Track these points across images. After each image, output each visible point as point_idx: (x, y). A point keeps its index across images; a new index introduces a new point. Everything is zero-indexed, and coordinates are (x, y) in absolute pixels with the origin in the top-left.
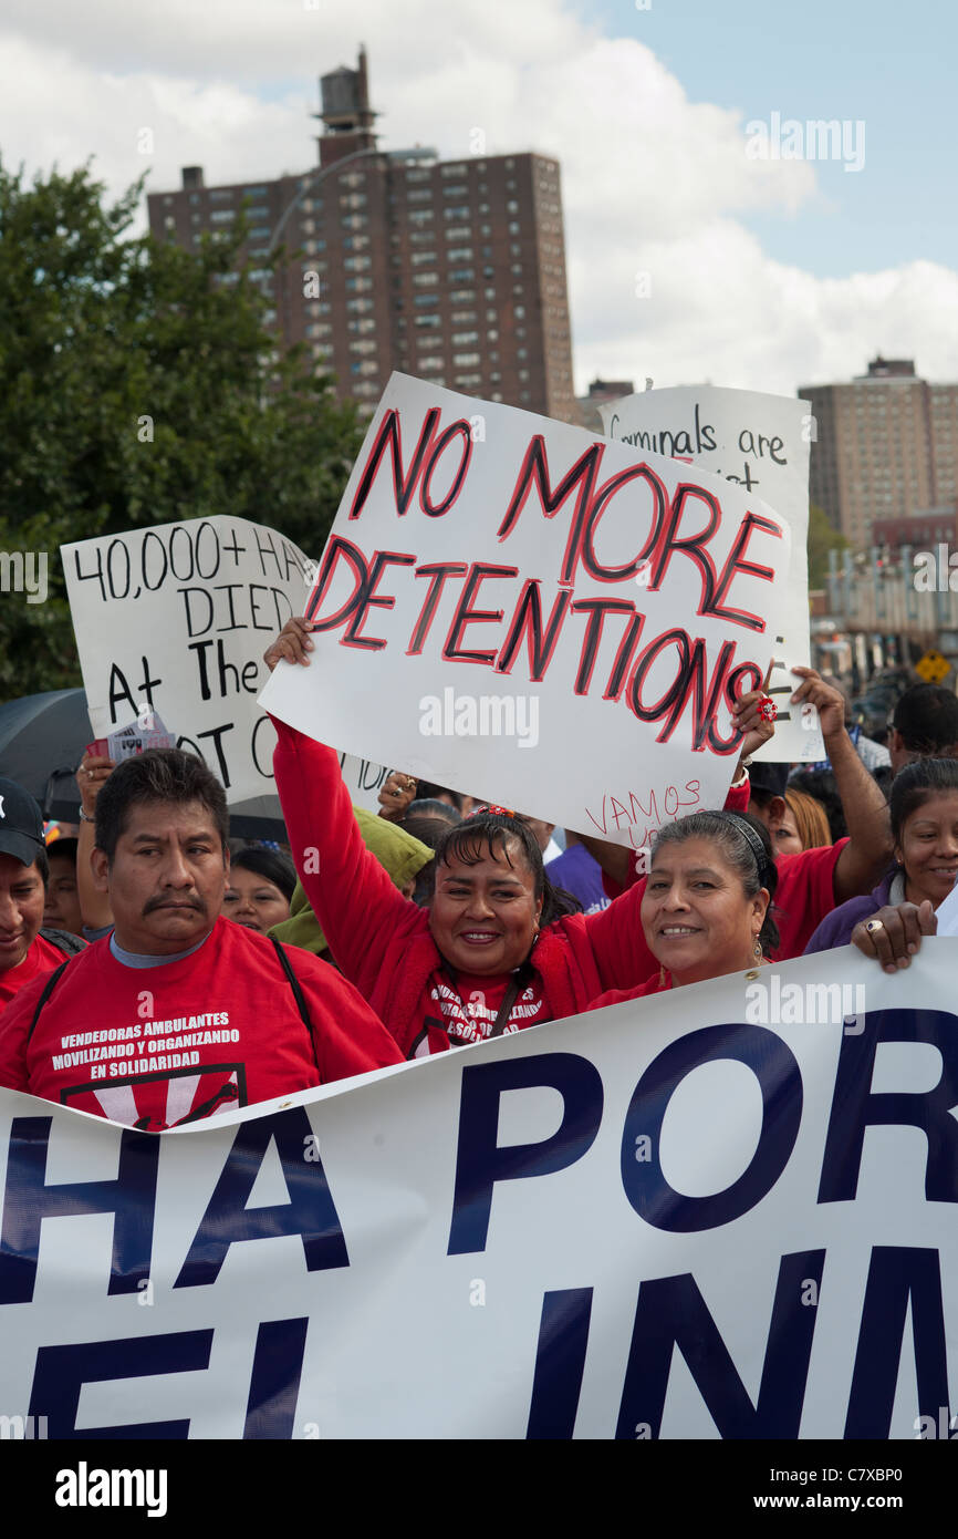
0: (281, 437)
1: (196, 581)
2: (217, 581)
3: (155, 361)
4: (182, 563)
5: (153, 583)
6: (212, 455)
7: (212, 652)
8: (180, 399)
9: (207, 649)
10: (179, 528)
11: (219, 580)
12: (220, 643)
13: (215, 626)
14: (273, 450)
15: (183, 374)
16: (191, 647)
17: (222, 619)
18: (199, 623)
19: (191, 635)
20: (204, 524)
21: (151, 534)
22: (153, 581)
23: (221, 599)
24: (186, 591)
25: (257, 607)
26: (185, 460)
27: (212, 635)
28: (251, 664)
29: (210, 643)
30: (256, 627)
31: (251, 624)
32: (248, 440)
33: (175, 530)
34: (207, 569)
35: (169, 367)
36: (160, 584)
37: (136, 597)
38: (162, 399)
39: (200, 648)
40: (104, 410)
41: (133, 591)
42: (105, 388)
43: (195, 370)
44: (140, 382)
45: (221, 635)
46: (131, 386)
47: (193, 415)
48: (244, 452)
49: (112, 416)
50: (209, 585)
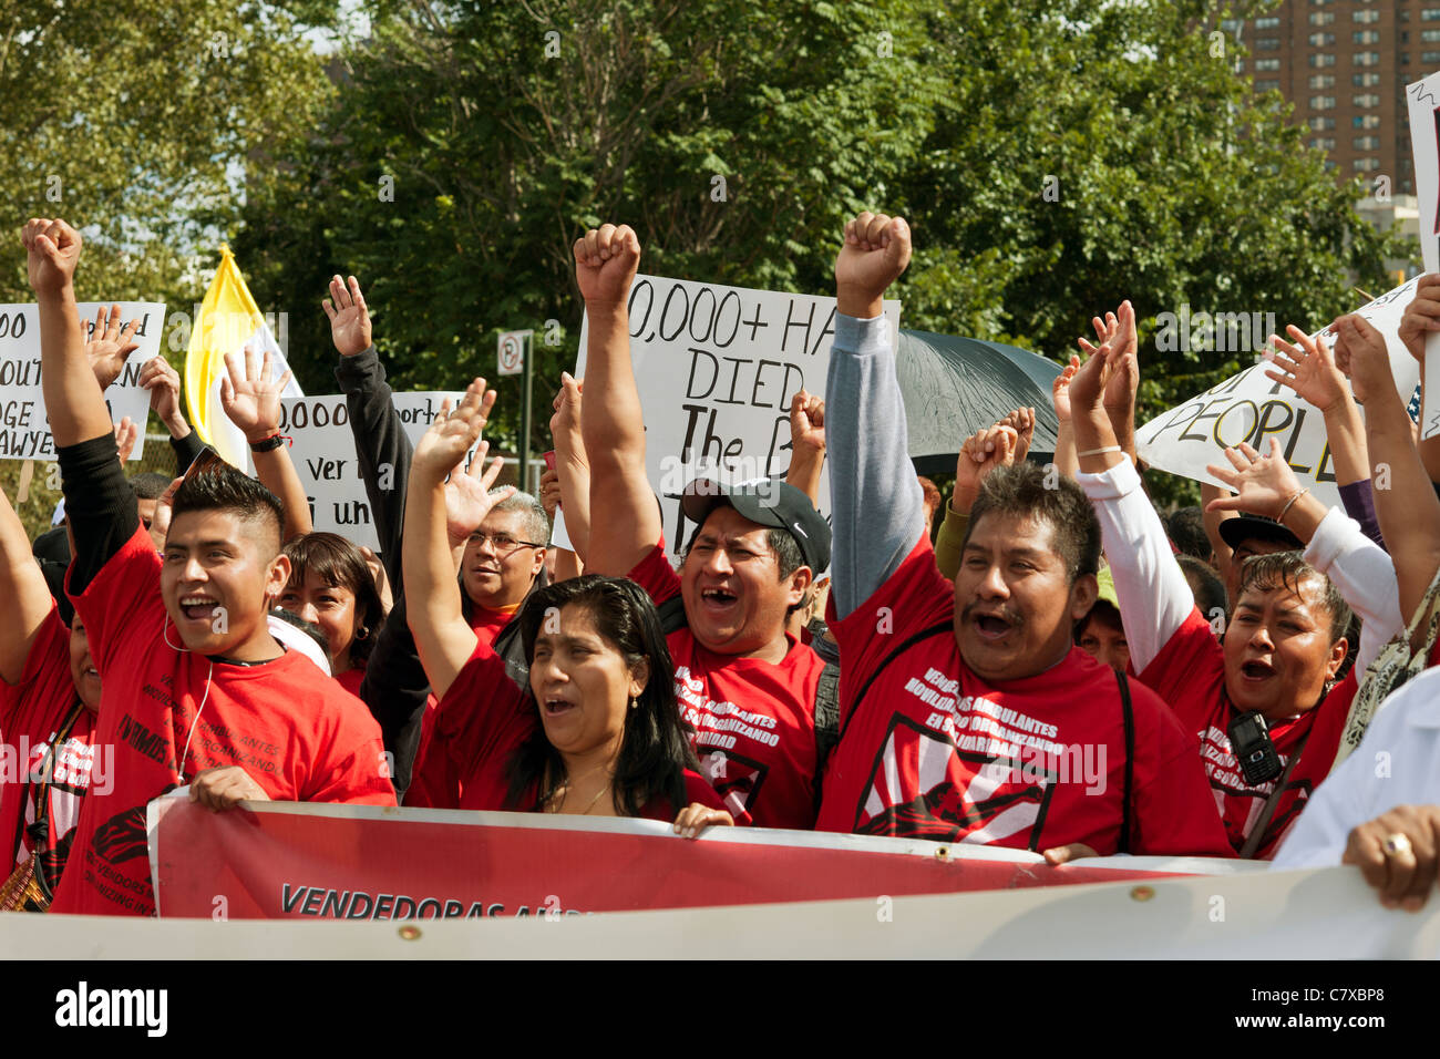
0: (1243, 185)
1: (709, 346)
2: (727, 352)
3: (1123, 102)
4: (701, 324)
5: (668, 334)
6: (1172, 200)
7: (703, 419)
8: (1145, 142)
9: (700, 415)
10: (708, 290)
11: (731, 351)
12: (714, 412)
13: (714, 395)
14: (1233, 197)
15: (1149, 118)
16: (685, 407)
17: (722, 390)
18: (700, 387)
19: (688, 396)
20: (731, 293)
21: (680, 287)
22: (669, 332)
23: (727, 369)
24: (696, 352)
25: (762, 384)
26: (1144, 203)
27: (708, 403)
28: (738, 441)
29: (704, 410)
30: (754, 404)
31: (749, 401)
32: (1209, 186)
33: (704, 290)
34: (722, 338)
35: (1136, 110)
36: (674, 337)
37: (647, 341)
38: (1125, 141)
39: (694, 411)
40: (1065, 149)
41: (646, 334)
42: (1068, 126)
43: (1161, 114)
44: (1106, 123)
45: (717, 406)
46: (1095, 128)
47: (1157, 159)
48: (1206, 199)
49: (1073, 156)
50: (719, 353)
